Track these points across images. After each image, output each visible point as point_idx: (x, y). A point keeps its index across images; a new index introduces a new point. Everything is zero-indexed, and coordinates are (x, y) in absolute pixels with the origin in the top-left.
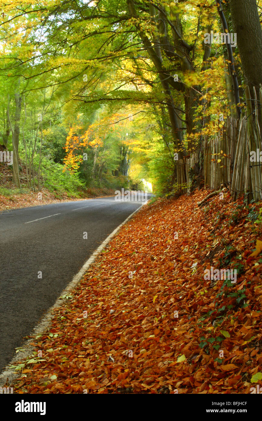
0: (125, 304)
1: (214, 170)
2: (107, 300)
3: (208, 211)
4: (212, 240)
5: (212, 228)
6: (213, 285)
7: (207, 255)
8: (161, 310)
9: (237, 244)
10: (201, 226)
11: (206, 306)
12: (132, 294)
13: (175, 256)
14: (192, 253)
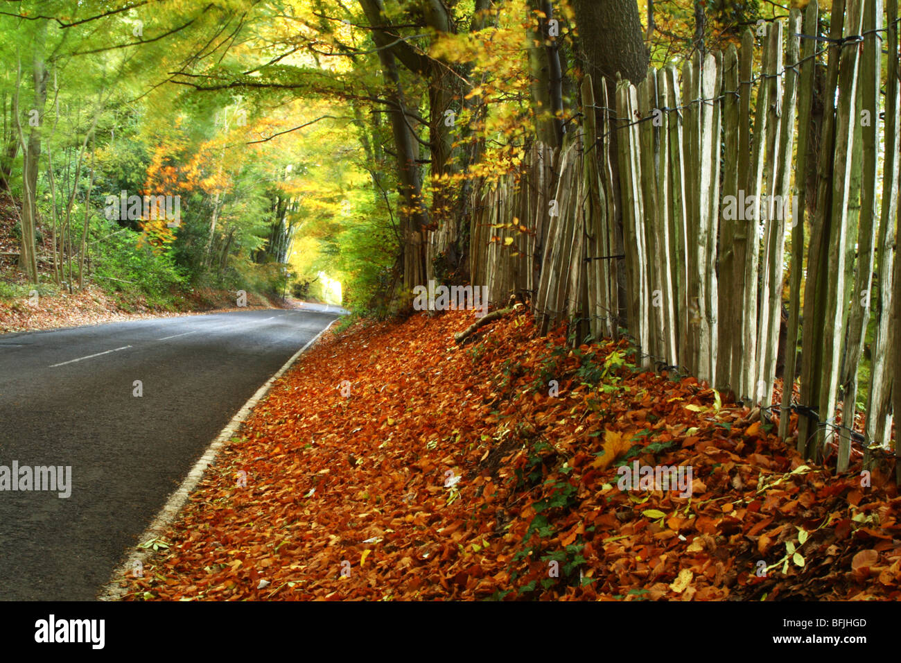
0: (293, 567)
1: (494, 260)
2: (249, 555)
3: (482, 356)
4: (495, 425)
5: (493, 395)
6: (502, 529)
7: (483, 458)
8: (379, 583)
9: (556, 436)
10: (466, 389)
11: (487, 578)
12: (308, 545)
13: (406, 457)
14: (447, 452)
